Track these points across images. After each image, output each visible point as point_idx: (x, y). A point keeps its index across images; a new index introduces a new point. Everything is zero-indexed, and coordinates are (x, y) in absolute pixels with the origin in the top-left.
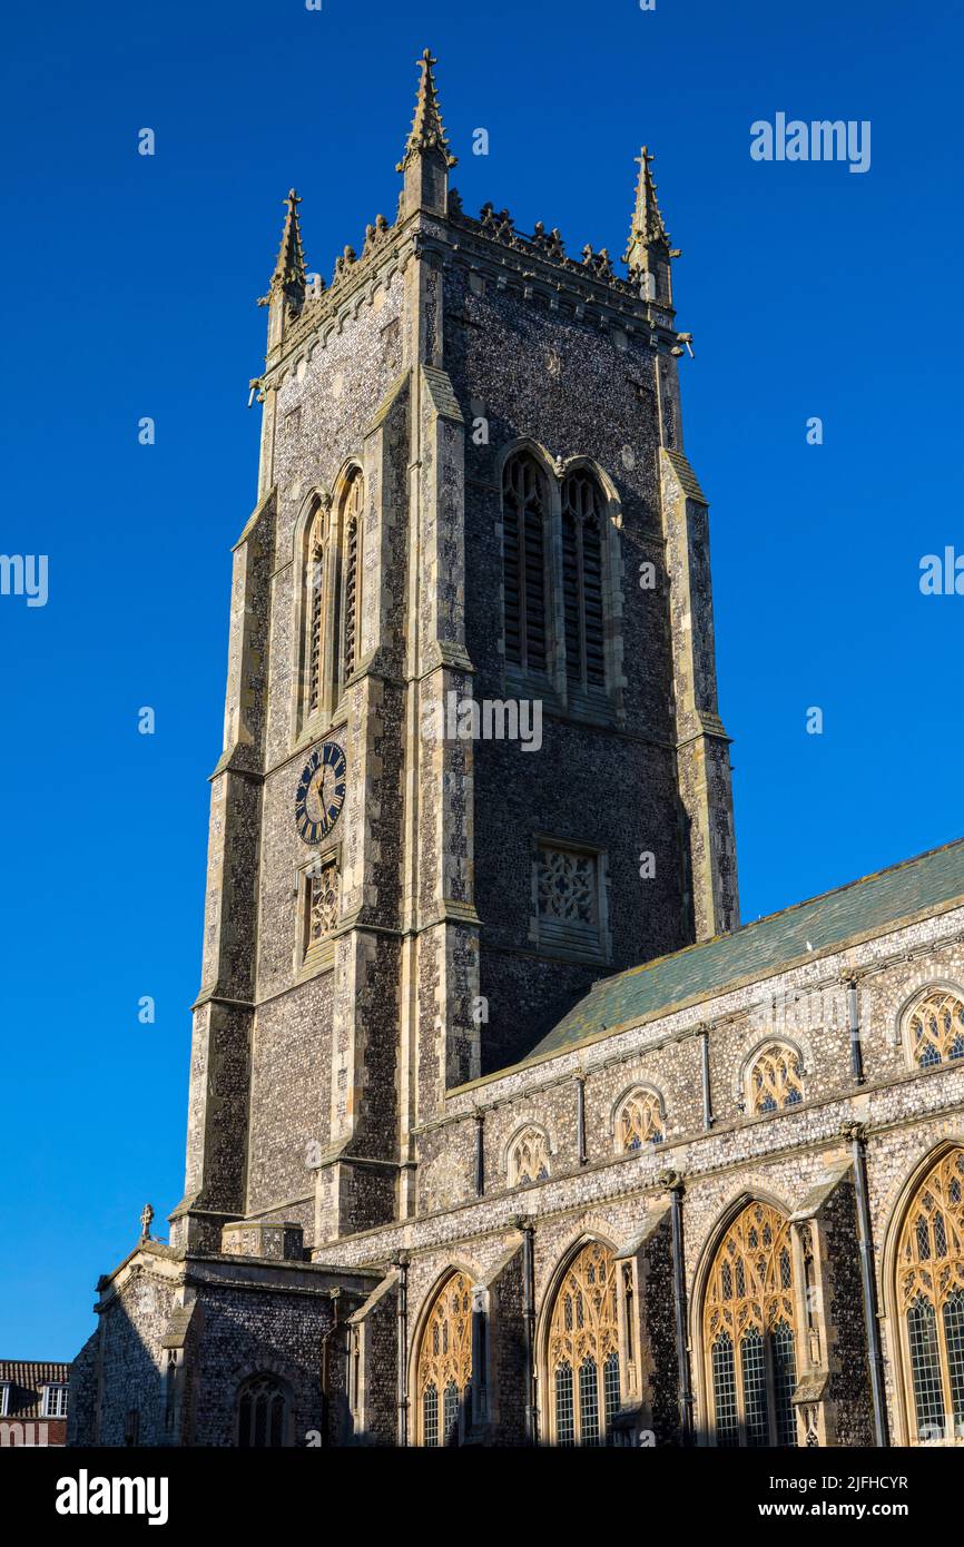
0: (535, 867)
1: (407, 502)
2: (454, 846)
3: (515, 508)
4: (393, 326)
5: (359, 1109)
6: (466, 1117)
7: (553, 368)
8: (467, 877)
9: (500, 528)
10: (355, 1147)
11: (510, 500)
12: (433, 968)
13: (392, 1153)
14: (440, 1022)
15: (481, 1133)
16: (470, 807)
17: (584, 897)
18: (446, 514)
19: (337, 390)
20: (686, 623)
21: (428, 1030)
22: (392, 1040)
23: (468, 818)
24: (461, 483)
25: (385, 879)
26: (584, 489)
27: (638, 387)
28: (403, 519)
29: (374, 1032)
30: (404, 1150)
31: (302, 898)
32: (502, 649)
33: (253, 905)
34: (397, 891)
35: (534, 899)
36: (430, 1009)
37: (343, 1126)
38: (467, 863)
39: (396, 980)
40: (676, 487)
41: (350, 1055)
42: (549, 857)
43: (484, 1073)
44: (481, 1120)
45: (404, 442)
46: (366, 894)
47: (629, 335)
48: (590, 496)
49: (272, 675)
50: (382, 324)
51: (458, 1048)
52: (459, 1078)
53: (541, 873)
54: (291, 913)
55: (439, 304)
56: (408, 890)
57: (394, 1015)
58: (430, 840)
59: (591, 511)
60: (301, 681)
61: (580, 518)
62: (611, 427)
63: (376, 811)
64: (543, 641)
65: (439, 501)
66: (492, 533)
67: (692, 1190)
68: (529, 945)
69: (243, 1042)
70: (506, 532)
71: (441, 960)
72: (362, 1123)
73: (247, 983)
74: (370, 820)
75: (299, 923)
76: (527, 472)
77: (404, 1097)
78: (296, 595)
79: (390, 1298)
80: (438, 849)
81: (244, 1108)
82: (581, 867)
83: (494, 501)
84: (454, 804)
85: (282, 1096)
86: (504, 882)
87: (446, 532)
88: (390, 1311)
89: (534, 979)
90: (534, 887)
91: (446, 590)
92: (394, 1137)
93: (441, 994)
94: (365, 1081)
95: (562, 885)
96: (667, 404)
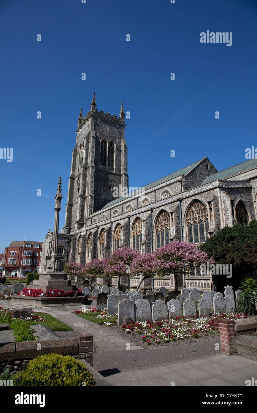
0: (103, 189)
1: (89, 146)
2: (91, 187)
3: (103, 146)
4: (89, 125)
5: (80, 217)
6: (90, 218)
7: (108, 129)
8: (93, 191)
9: (100, 149)
10: (79, 221)
11: (102, 145)
12: (88, 201)
13: (84, 222)
14: (89, 207)
15: (92, 220)
16: (94, 182)
17: (109, 192)
18: (93, 148)
19: (84, 132)
20: (123, 160)
21: (88, 208)
22: (84, 209)
23: (93, 184)
24: (95, 144)
25: (84, 191)
26: (112, 144)
27: (119, 131)
28: (88, 148)
29: (82, 208)
30: (85, 221)
31: (78, 192)
32: (100, 163)
33: (73, 193)
34: (85, 192)
35: (102, 193)
36: (88, 206)
37: (78, 219)
38: (93, 189)
39: (85, 202)
40: (123, 144)
41: (79, 211)
42: (105, 188)
43: (94, 212)
44: (92, 218)
45: (89, 139)
46: (81, 193)
47: (119, 125)
48: (112, 145)
49: (76, 166)
50: (88, 125)
51: (91, 210)
52: (91, 213)
53: (103, 190)
54: (76, 194)
55: (94, 123)
56: (86, 192)
57: (84, 206)
58: (89, 186)
59: (112, 146)
60: (79, 167)
61: (111, 148)
62: (116, 136)
63: (83, 183)
64: (105, 162)
65: (92, 146)
66: (99, 150)
67: (99, 227)
68: (101, 198)
69: (71, 209)
70: (101, 150)
71: (89, 200)
72: (80, 218)
73: (72, 202)
74: (82, 184)
75: (77, 195)
76: (104, 142)
77: (85, 216)
78: (79, 157)
79: (75, 238)
80: (89, 187)
81: (71, 216)
82: (109, 189)
83: (100, 146)
84: (92, 182)
85: (75, 215)
86: (98, 191)
87: (92, 150)
88: (75, 239)
89: (102, 202)
90: (102, 191)
91: (92, 157)
92: (84, 220)
93: (89, 204)
94: (80, 214)
95: (106, 191)
96: (123, 133)
